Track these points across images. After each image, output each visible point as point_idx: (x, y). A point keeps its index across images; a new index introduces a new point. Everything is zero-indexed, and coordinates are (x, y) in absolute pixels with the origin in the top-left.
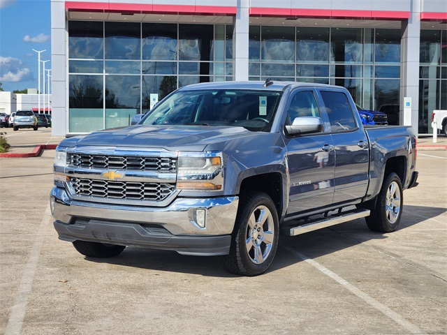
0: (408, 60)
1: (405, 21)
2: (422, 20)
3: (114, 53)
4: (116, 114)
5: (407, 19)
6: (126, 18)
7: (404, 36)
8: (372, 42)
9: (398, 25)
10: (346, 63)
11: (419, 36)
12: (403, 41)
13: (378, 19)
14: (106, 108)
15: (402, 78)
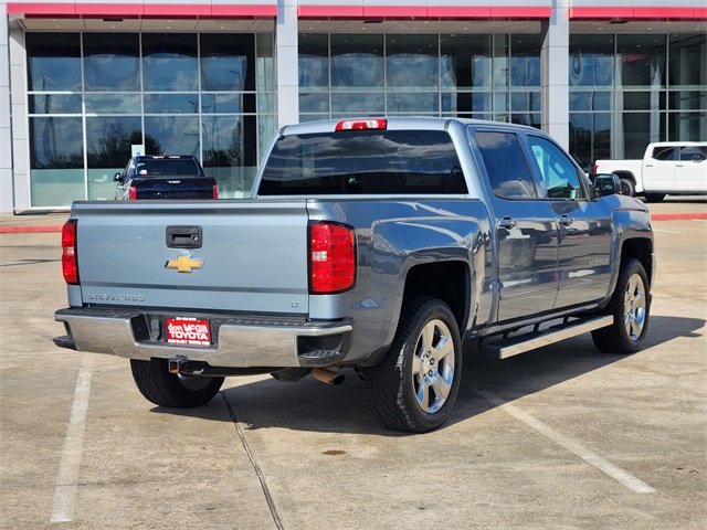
0: (550, 83)
1: (545, 21)
2: (571, 19)
3: (99, 81)
4: (105, 177)
5: (548, 19)
6: (113, 27)
7: (544, 46)
8: (507, 55)
9: (535, 27)
10: (475, 90)
11: (567, 44)
12: (543, 52)
13: (514, 19)
14: (88, 167)
15: (543, 112)
